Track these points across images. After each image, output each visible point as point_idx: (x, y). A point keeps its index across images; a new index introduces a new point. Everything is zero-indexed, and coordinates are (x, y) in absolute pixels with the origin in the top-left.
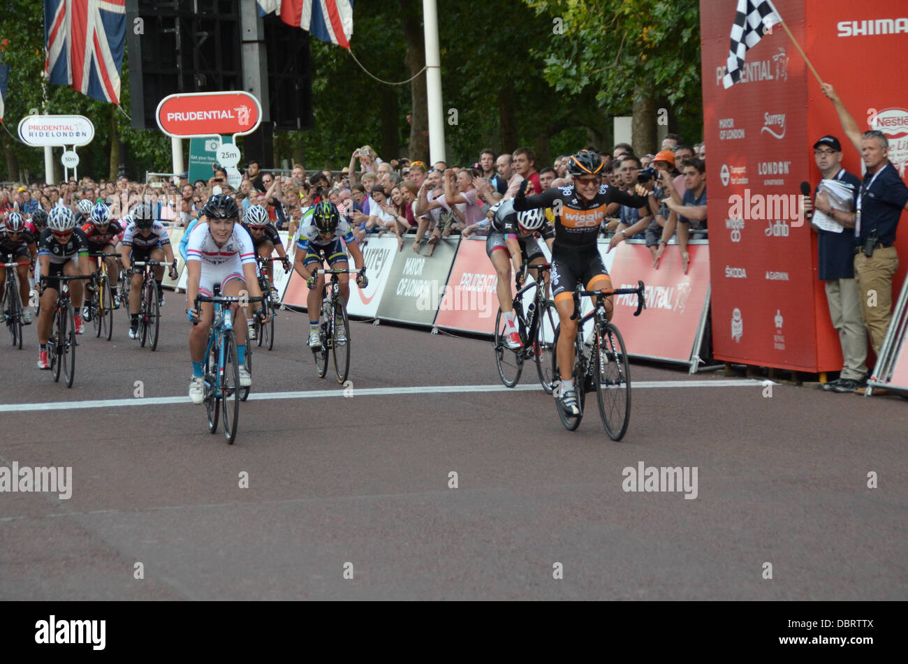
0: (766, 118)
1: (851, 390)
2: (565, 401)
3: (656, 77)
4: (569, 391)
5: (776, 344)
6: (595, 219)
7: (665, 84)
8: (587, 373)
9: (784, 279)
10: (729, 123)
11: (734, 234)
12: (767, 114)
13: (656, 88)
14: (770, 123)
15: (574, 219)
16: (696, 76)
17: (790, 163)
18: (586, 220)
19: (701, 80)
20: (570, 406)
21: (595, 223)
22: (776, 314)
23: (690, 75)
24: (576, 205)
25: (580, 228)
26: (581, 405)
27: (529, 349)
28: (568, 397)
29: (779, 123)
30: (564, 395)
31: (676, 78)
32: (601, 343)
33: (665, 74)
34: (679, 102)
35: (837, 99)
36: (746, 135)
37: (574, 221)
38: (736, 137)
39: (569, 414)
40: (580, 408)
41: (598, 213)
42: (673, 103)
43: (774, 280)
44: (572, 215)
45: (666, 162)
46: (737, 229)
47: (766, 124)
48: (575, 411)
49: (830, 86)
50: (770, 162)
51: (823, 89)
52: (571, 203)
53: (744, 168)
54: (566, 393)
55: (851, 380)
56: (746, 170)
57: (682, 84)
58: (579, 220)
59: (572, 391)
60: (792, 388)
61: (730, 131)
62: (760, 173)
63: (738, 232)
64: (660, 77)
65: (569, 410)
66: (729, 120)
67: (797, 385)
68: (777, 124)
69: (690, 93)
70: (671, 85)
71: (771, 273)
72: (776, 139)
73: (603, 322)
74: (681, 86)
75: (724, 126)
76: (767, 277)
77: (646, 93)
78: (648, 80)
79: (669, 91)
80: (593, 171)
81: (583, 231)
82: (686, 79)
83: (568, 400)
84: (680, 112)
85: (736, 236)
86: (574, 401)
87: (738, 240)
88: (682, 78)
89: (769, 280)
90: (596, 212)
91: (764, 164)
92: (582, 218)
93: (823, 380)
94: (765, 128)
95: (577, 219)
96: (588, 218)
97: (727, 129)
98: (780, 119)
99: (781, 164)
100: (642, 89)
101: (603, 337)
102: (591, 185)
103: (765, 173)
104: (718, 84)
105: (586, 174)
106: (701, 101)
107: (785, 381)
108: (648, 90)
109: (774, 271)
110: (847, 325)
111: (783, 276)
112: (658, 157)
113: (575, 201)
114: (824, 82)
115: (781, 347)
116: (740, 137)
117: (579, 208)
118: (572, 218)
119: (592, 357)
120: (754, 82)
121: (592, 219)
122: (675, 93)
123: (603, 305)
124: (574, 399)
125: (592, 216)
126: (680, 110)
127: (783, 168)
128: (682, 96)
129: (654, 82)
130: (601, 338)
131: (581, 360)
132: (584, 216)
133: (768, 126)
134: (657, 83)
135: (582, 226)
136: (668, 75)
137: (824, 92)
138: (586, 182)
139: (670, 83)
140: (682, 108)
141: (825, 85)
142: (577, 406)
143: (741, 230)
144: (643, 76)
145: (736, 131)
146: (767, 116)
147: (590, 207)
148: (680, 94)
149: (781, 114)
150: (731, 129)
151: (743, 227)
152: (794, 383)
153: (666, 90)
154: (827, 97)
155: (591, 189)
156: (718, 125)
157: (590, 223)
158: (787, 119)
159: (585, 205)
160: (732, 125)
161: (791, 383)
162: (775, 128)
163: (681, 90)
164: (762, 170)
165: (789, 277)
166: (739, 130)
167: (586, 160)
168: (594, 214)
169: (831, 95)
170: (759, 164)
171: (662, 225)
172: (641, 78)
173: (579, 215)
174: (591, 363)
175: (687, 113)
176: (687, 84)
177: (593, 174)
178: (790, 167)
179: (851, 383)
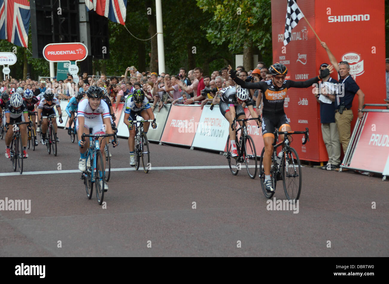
0: (299, 56)
1: (333, 169)
2: (267, 185)
3: (253, 38)
4: (269, 180)
5: (302, 150)
6: (282, 96)
7: (257, 41)
8: (278, 171)
9: (306, 123)
10: (283, 58)
11: (285, 104)
12: (299, 54)
13: (253, 43)
14: (300, 58)
15: (272, 95)
16: (270, 38)
17: (309, 74)
18: (278, 96)
19: (272, 40)
20: (269, 187)
21: (282, 98)
22: (303, 137)
23: (267, 38)
24: (273, 89)
25: (275, 100)
26: (275, 187)
27: (241, 158)
28: (268, 183)
29: (304, 58)
30: (266, 182)
31: (261, 39)
32: (286, 157)
33: (257, 37)
34: (263, 48)
35: (327, 48)
36: (290, 63)
37: (272, 97)
38: (286, 64)
39: (269, 191)
40: (274, 188)
41: (283, 92)
42: (260, 49)
43: (302, 124)
44: (271, 94)
45: (257, 74)
46: (286, 102)
47: (299, 58)
48: (272, 189)
49: (324, 43)
50: (300, 74)
51: (322, 44)
52: (271, 88)
53: (290, 76)
54: (267, 181)
55: (334, 165)
56: (290, 77)
57: (264, 41)
58: (274, 96)
59: (270, 180)
60: (309, 168)
61: (284, 61)
62: (296, 79)
63: (287, 103)
64: (255, 38)
65: (269, 189)
66: (283, 56)
67: (312, 167)
68: (303, 58)
69: (267, 44)
70: (259, 42)
71: (301, 120)
72: (303, 64)
73: (288, 147)
74: (263, 42)
75: (281, 59)
76: (299, 122)
77: (249, 45)
78: (250, 39)
79: (259, 44)
80: (282, 73)
81: (277, 102)
82: (265, 39)
83: (268, 184)
84: (263, 53)
85: (286, 105)
86: (271, 185)
87: (287, 107)
88: (264, 39)
89: (300, 123)
90: (282, 92)
91: (298, 75)
92: (276, 95)
93: (322, 165)
94: (298, 60)
95: (273, 96)
96: (279, 95)
97: (283, 60)
98: (304, 56)
99: (305, 75)
100: (247, 43)
101: (287, 154)
102: (281, 80)
103: (298, 79)
104: (279, 41)
105: (279, 74)
106: (272, 48)
107: (306, 165)
108: (250, 44)
109: (302, 119)
110: (333, 142)
111: (305, 122)
112: (254, 72)
113: (272, 87)
114: (322, 41)
115: (304, 151)
116: (288, 64)
117: (274, 90)
118: (271, 95)
119: (281, 163)
120: (294, 41)
121: (281, 95)
122: (261, 45)
123: (287, 139)
124: (271, 184)
125: (281, 94)
126: (263, 52)
127: (306, 77)
128: (264, 46)
129: (252, 40)
130: (286, 154)
131: (275, 165)
132: (277, 94)
133: (299, 59)
134: (254, 41)
135: (276, 99)
136: (258, 38)
137: (322, 45)
138: (278, 78)
139: (259, 41)
140: (264, 51)
141: (322, 42)
142: (272, 187)
143: (288, 102)
144: (248, 38)
145: (286, 61)
146: (299, 55)
147: (280, 90)
148: (263, 45)
149: (305, 54)
150: (284, 60)
151: (289, 101)
152: (310, 166)
153: (257, 44)
154: (323, 47)
155: (281, 82)
156: (279, 58)
157: (280, 98)
158: (307, 56)
159: (277, 89)
160: (284, 59)
161: (309, 166)
162: (302, 60)
163: (263, 44)
164: (297, 78)
165: (308, 122)
166: (288, 61)
167: (279, 68)
168: (281, 93)
169: (325, 47)
170: (296, 75)
171: (256, 100)
172: (247, 39)
173: (274, 94)
174: (280, 166)
175: (266, 53)
176: (266, 41)
177: (282, 74)
178: (309, 76)
179: (334, 166)
